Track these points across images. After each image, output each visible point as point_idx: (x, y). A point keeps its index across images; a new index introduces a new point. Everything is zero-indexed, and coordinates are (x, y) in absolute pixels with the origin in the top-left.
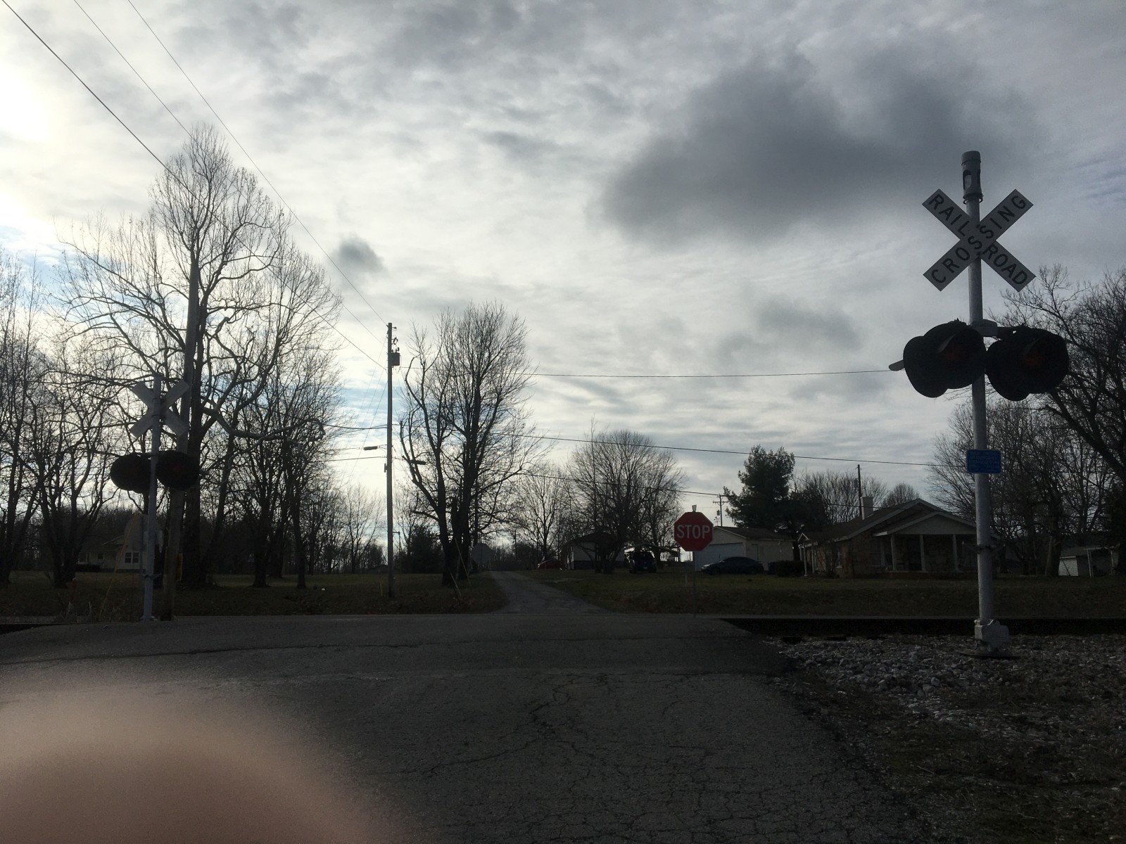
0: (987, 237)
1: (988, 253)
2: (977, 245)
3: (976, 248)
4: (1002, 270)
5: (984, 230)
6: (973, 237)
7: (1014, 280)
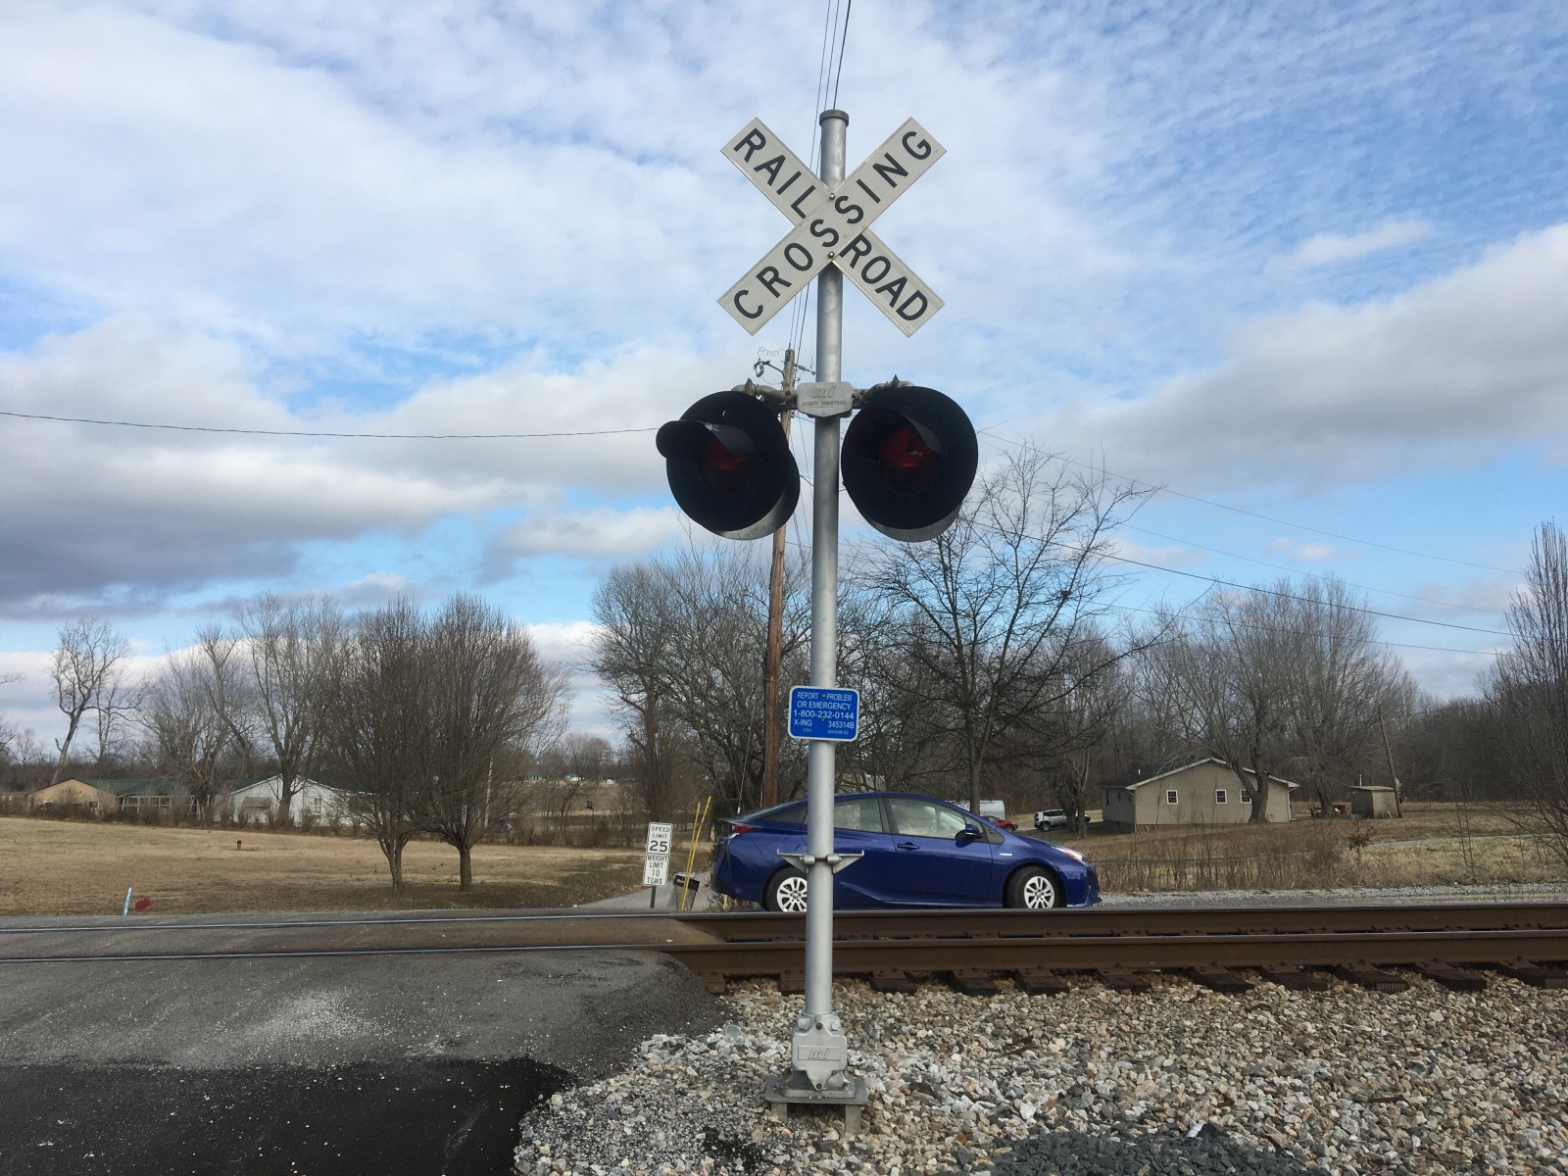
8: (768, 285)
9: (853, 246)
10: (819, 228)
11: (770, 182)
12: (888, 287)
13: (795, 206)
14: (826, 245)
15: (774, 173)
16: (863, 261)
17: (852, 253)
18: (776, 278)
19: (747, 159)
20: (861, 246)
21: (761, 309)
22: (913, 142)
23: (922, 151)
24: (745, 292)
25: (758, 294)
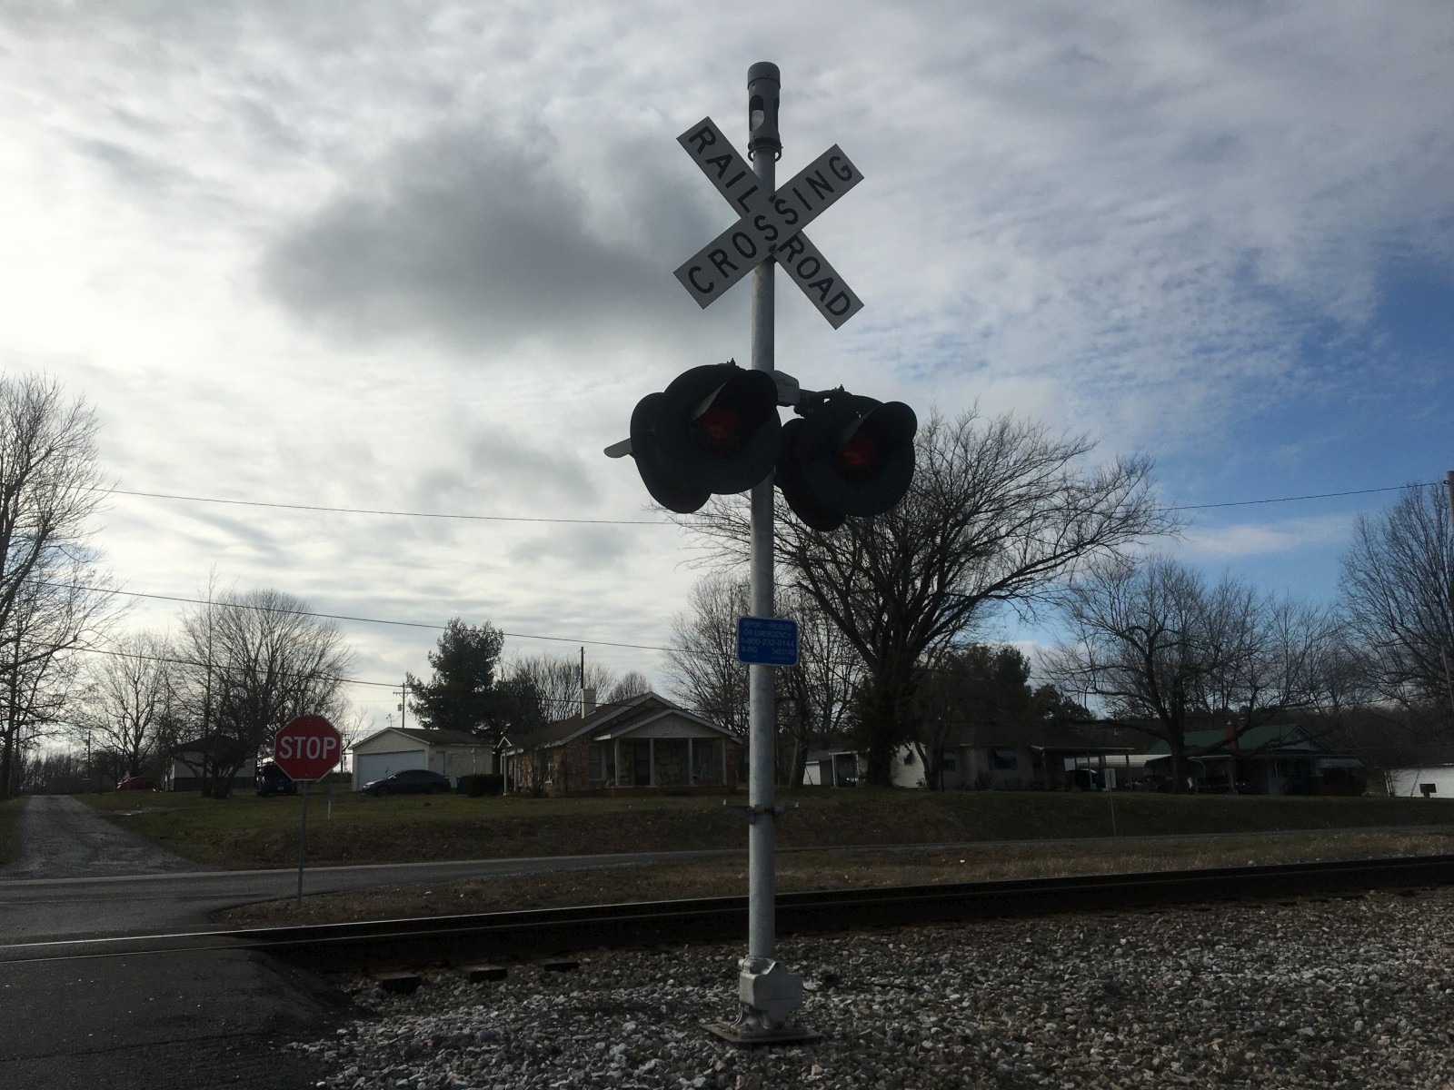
0: (787, 222)
1: (788, 250)
2: (770, 233)
3: (767, 238)
4: (811, 286)
5: (782, 207)
6: (763, 218)
7: (828, 306)
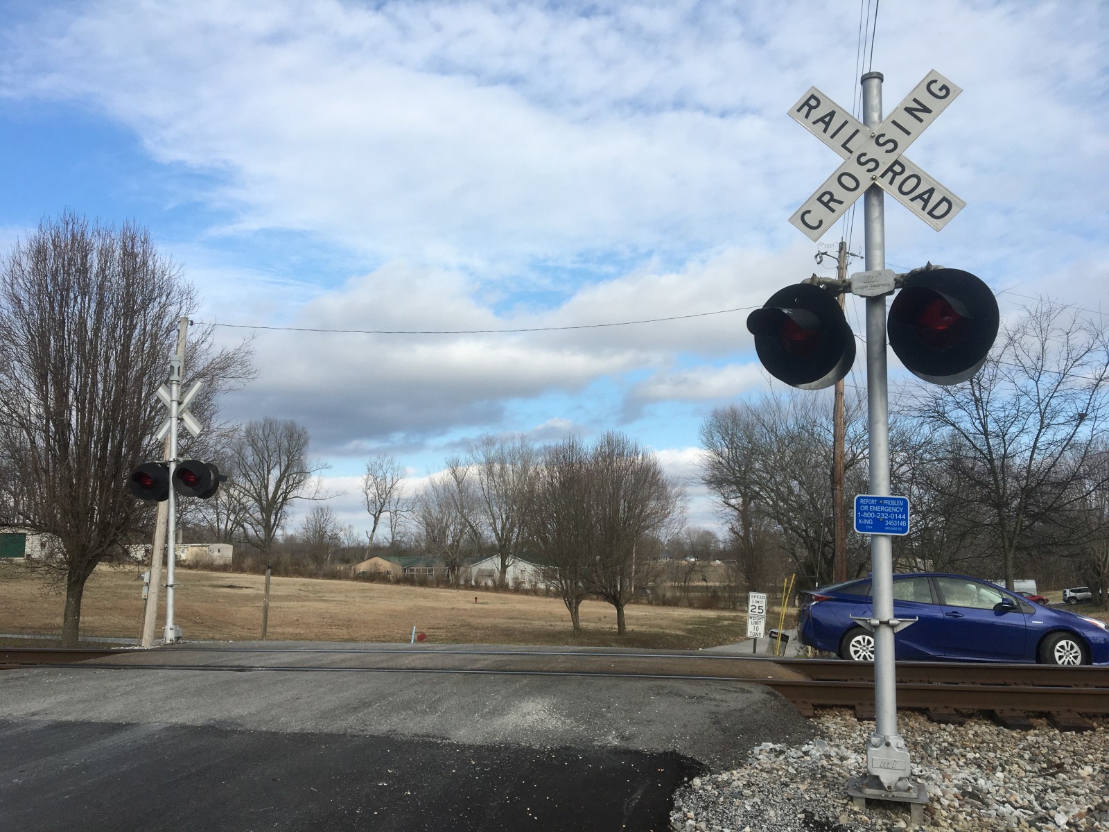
8: (826, 205)
9: (890, 169)
10: (863, 159)
11: (825, 131)
12: (920, 196)
13: (844, 146)
14: (869, 171)
15: (827, 124)
16: (899, 179)
17: (890, 174)
18: (832, 199)
19: (807, 117)
20: (897, 169)
21: (821, 222)
22: (934, 88)
23: (943, 93)
24: (809, 212)
25: (819, 211)
